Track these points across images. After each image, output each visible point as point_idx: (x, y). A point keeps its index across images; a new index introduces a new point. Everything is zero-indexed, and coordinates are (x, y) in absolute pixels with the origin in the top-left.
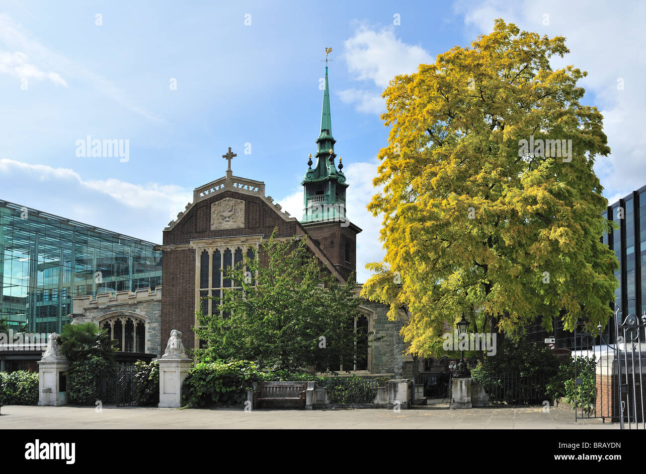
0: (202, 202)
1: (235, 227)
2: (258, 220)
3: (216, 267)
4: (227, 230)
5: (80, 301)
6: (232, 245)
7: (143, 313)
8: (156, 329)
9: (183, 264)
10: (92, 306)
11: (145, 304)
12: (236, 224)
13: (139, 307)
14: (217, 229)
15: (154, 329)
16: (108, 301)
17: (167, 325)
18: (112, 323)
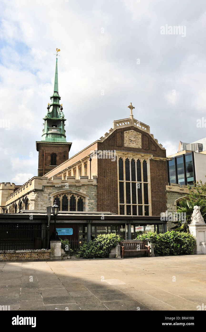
0: (119, 129)
1: (137, 147)
2: (148, 146)
3: (127, 168)
4: (133, 148)
5: (40, 180)
6: (136, 157)
7: (85, 193)
8: (93, 204)
9: (110, 164)
10: (49, 185)
11: (86, 187)
12: (138, 146)
13: (82, 188)
14: (128, 147)
15: (92, 204)
16: (61, 182)
17: (101, 202)
18: (61, 198)
